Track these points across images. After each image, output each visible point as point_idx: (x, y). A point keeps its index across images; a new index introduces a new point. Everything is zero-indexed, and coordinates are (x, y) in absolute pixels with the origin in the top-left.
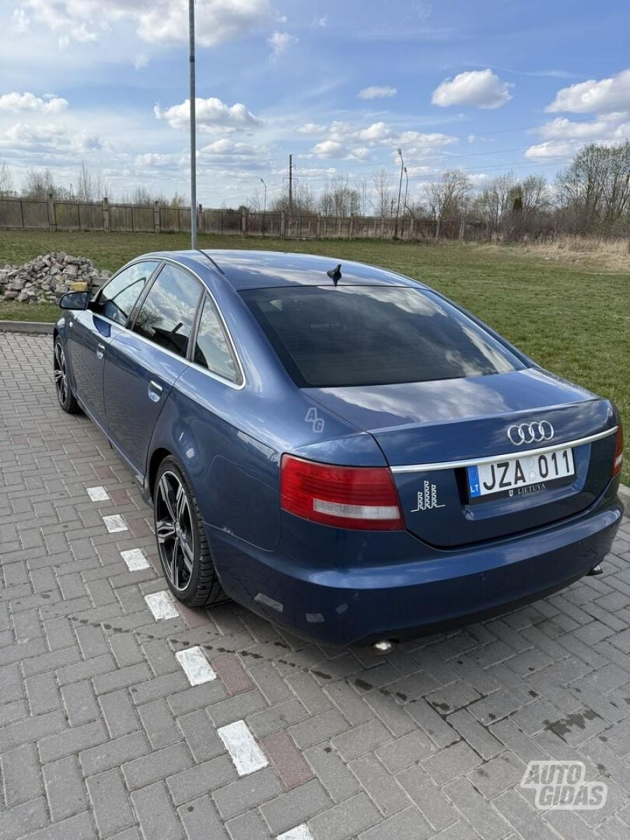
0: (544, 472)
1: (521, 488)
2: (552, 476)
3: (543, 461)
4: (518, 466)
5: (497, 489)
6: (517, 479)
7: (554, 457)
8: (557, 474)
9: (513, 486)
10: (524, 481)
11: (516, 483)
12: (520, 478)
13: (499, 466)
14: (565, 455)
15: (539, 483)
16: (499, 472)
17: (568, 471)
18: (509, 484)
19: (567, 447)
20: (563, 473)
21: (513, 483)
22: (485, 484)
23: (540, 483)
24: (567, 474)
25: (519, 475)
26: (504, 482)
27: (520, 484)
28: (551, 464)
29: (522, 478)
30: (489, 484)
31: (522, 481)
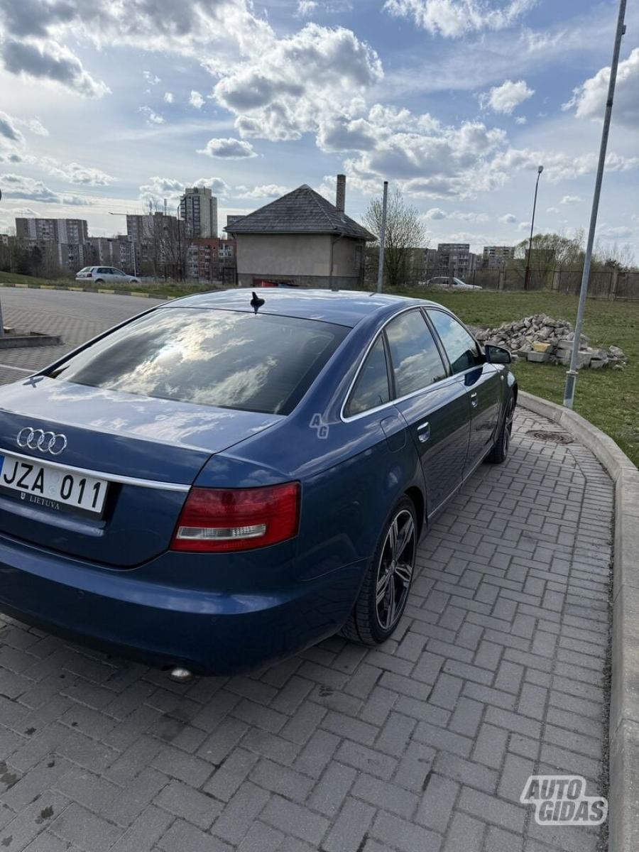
0: (66, 493)
1: (34, 496)
2: (72, 501)
3: (68, 482)
4: (41, 474)
5: (13, 486)
6: (35, 486)
7: (83, 483)
8: (79, 502)
9: (29, 491)
10: (42, 492)
11: (33, 489)
12: (38, 487)
13: (23, 465)
14: (97, 486)
15: (54, 501)
16: (21, 471)
17: (94, 506)
18: (26, 487)
19: (104, 480)
20: (86, 504)
21: (30, 488)
22: (5, 476)
23: (56, 502)
24: (90, 508)
25: (39, 483)
26: (22, 483)
27: (37, 492)
28: (77, 489)
29: (41, 488)
30: (9, 478)
31: (39, 490)
